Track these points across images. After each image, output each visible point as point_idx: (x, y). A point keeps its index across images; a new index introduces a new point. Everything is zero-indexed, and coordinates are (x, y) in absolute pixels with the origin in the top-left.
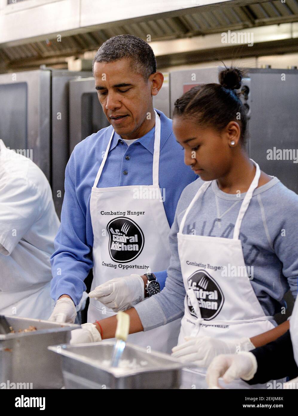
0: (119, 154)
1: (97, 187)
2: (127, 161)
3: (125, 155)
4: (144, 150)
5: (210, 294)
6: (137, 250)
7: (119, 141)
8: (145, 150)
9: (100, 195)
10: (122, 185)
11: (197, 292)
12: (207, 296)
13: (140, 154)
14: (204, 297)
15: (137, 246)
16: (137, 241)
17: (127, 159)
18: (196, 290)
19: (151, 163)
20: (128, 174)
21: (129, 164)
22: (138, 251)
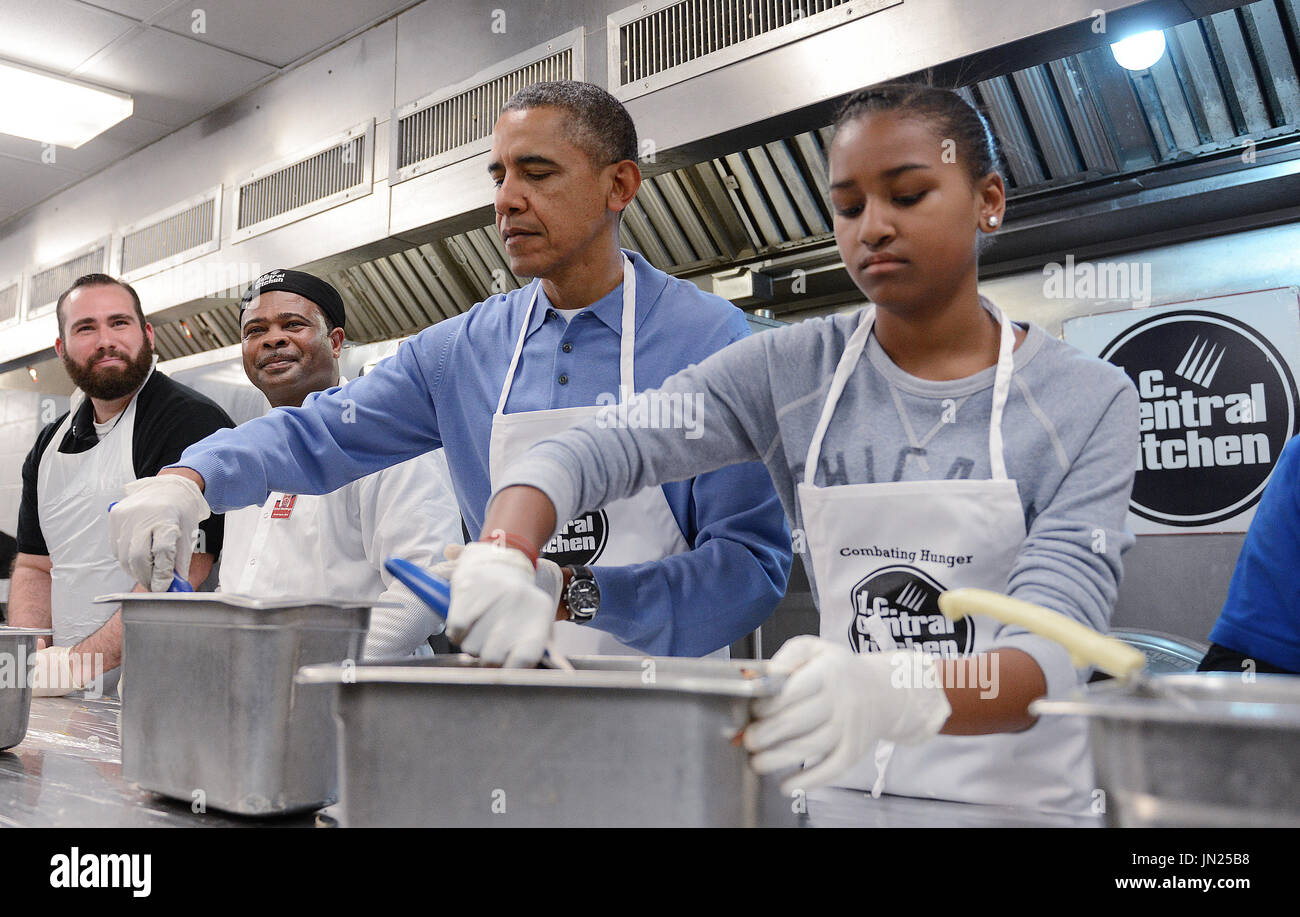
0: (549, 340)
1: (505, 412)
2: (566, 354)
3: (562, 341)
4: (603, 330)
5: (930, 623)
6: (593, 547)
7: (549, 312)
8: (606, 330)
9: (510, 430)
10: (556, 405)
11: (894, 620)
12: (924, 627)
13: (594, 338)
14: (917, 631)
15: (592, 539)
16: (591, 529)
17: (566, 350)
18: (889, 616)
19: (617, 357)
20: (570, 382)
21: (570, 361)
22: (594, 551)
